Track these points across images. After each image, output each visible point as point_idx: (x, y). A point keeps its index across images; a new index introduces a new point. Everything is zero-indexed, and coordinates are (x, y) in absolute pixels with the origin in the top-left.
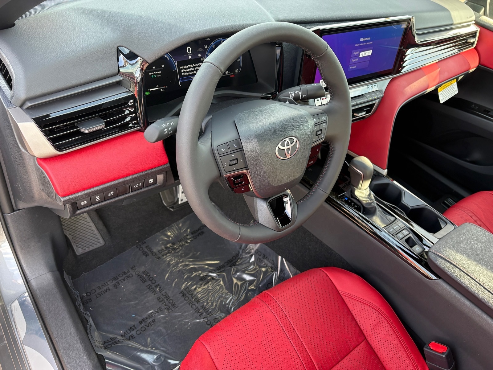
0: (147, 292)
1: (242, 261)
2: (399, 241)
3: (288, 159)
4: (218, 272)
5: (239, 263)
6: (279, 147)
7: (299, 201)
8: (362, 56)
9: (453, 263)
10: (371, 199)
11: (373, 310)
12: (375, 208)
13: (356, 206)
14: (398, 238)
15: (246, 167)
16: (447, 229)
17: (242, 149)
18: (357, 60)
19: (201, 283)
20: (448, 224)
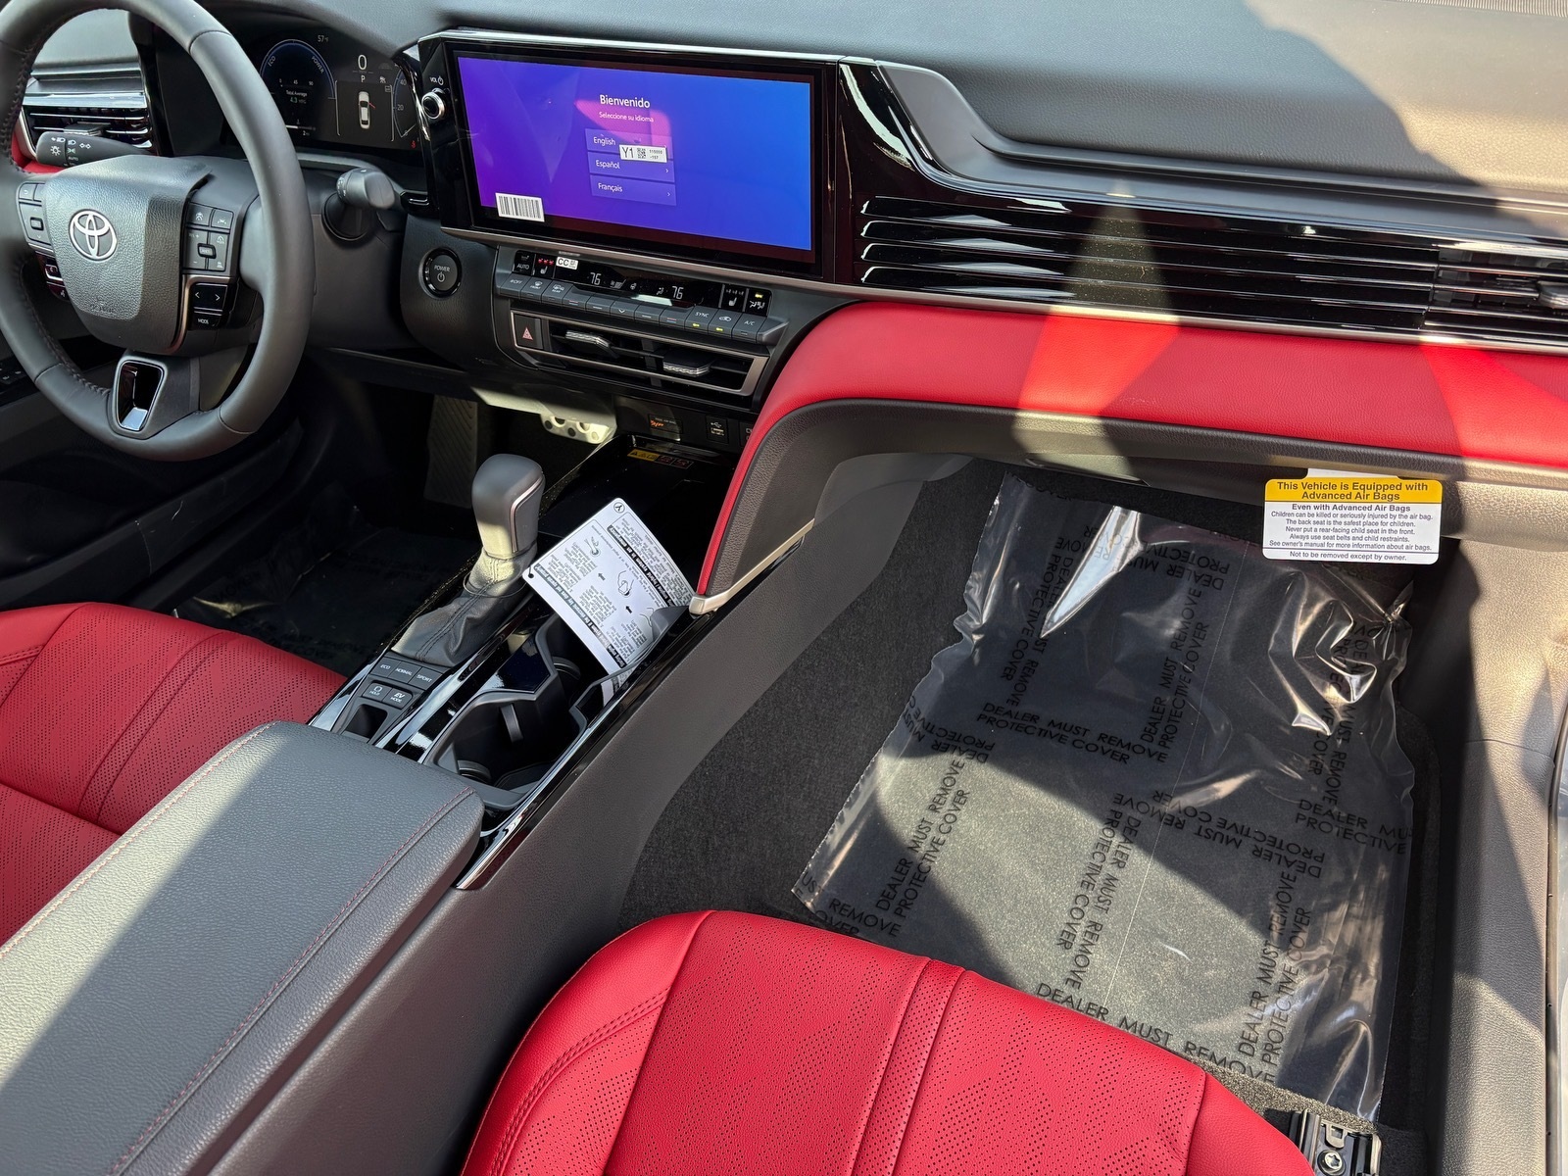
6: (74, 223)
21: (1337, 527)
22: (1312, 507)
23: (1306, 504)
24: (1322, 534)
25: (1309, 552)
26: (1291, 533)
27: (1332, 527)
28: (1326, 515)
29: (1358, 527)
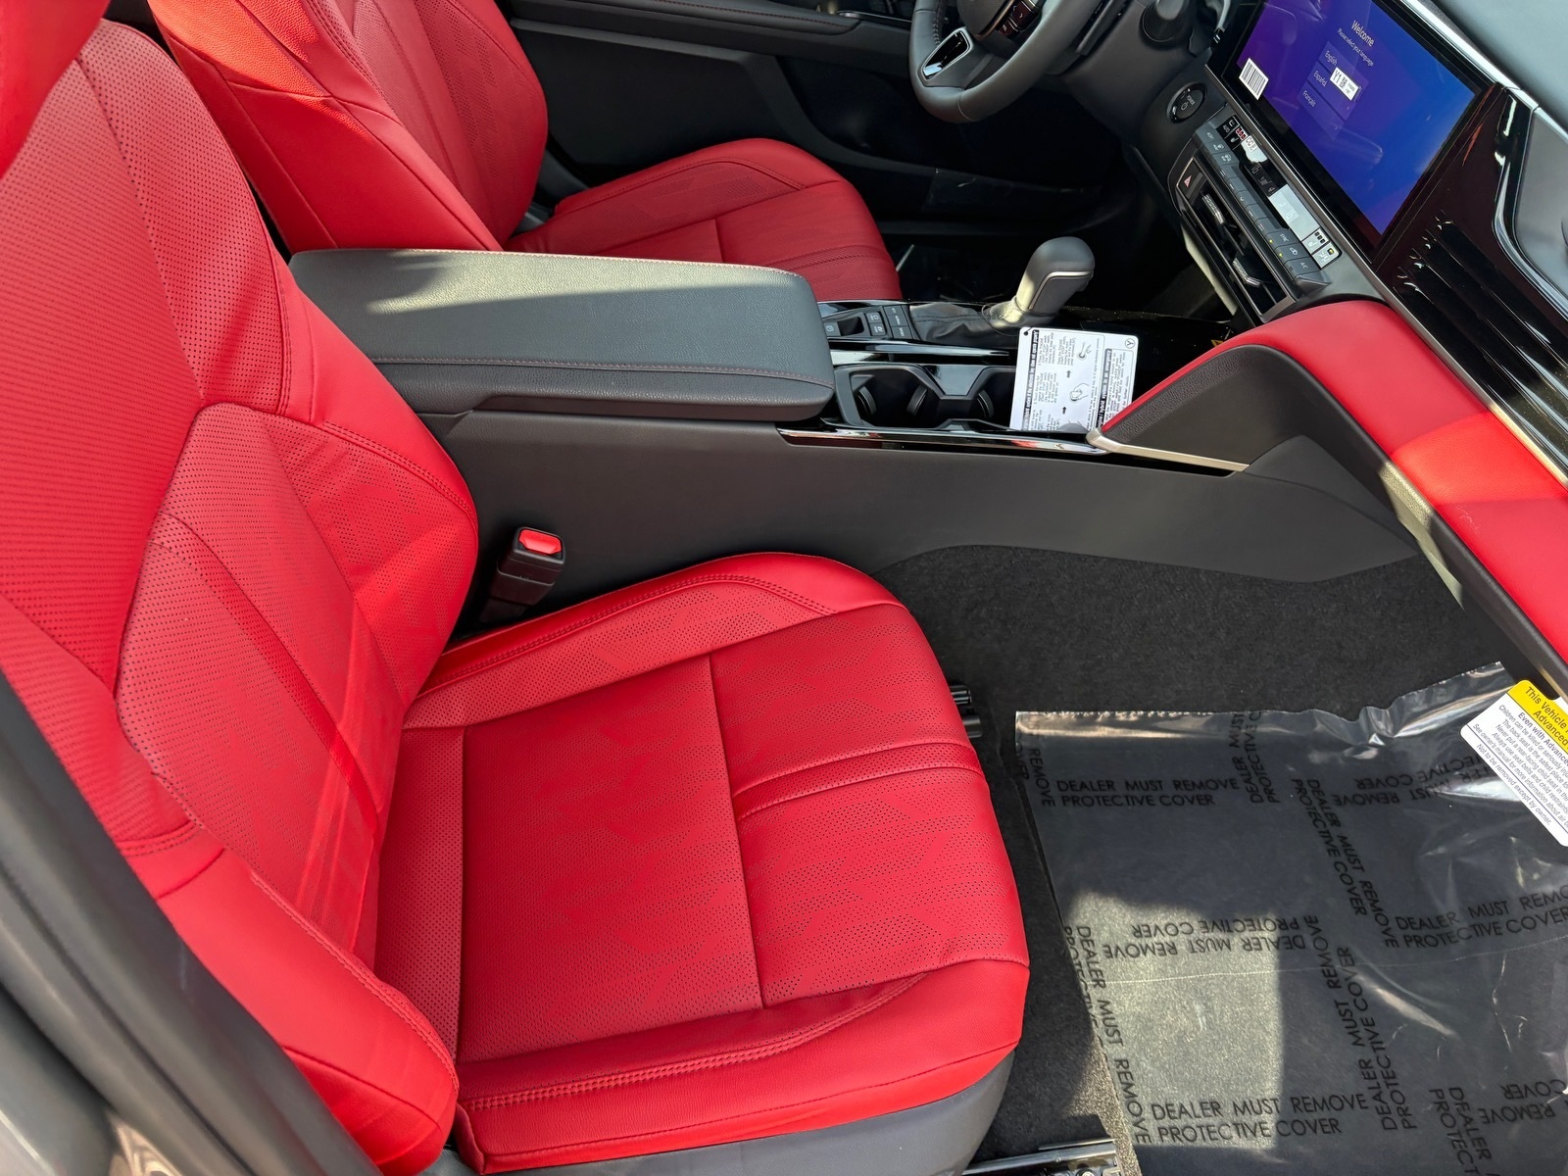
21: (1533, 757)
22: (1533, 727)
23: (1531, 721)
24: (1516, 752)
25: (1492, 756)
26: (1497, 731)
27: (1529, 753)
28: (1535, 741)
29: (1546, 770)
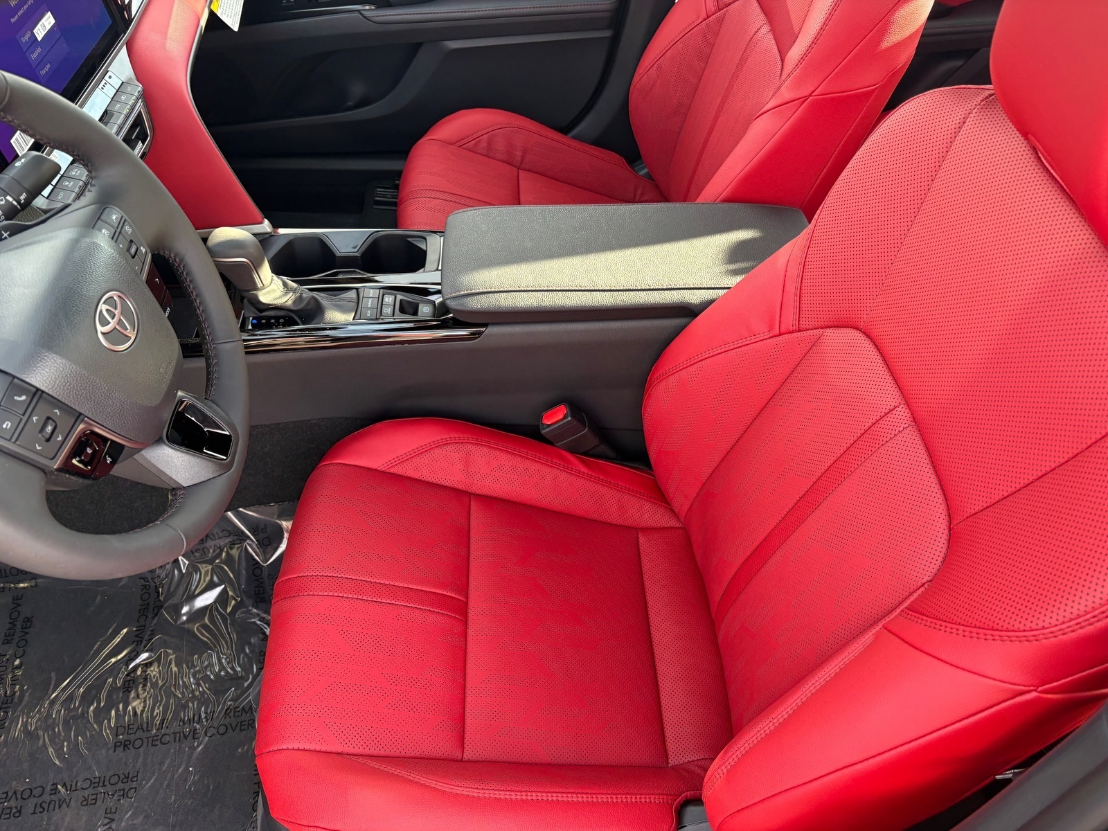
0: (49, 819)
1: (166, 587)
2: (392, 320)
3: (137, 339)
4: (145, 647)
5: (163, 596)
6: (103, 334)
7: (206, 392)
8: (42, 36)
9: (485, 290)
10: (294, 291)
11: (445, 447)
12: (313, 297)
13: (282, 321)
14: (388, 316)
15: (79, 416)
16: (434, 247)
17: (39, 393)
18: (39, 50)
19: (133, 694)
20: (428, 238)
